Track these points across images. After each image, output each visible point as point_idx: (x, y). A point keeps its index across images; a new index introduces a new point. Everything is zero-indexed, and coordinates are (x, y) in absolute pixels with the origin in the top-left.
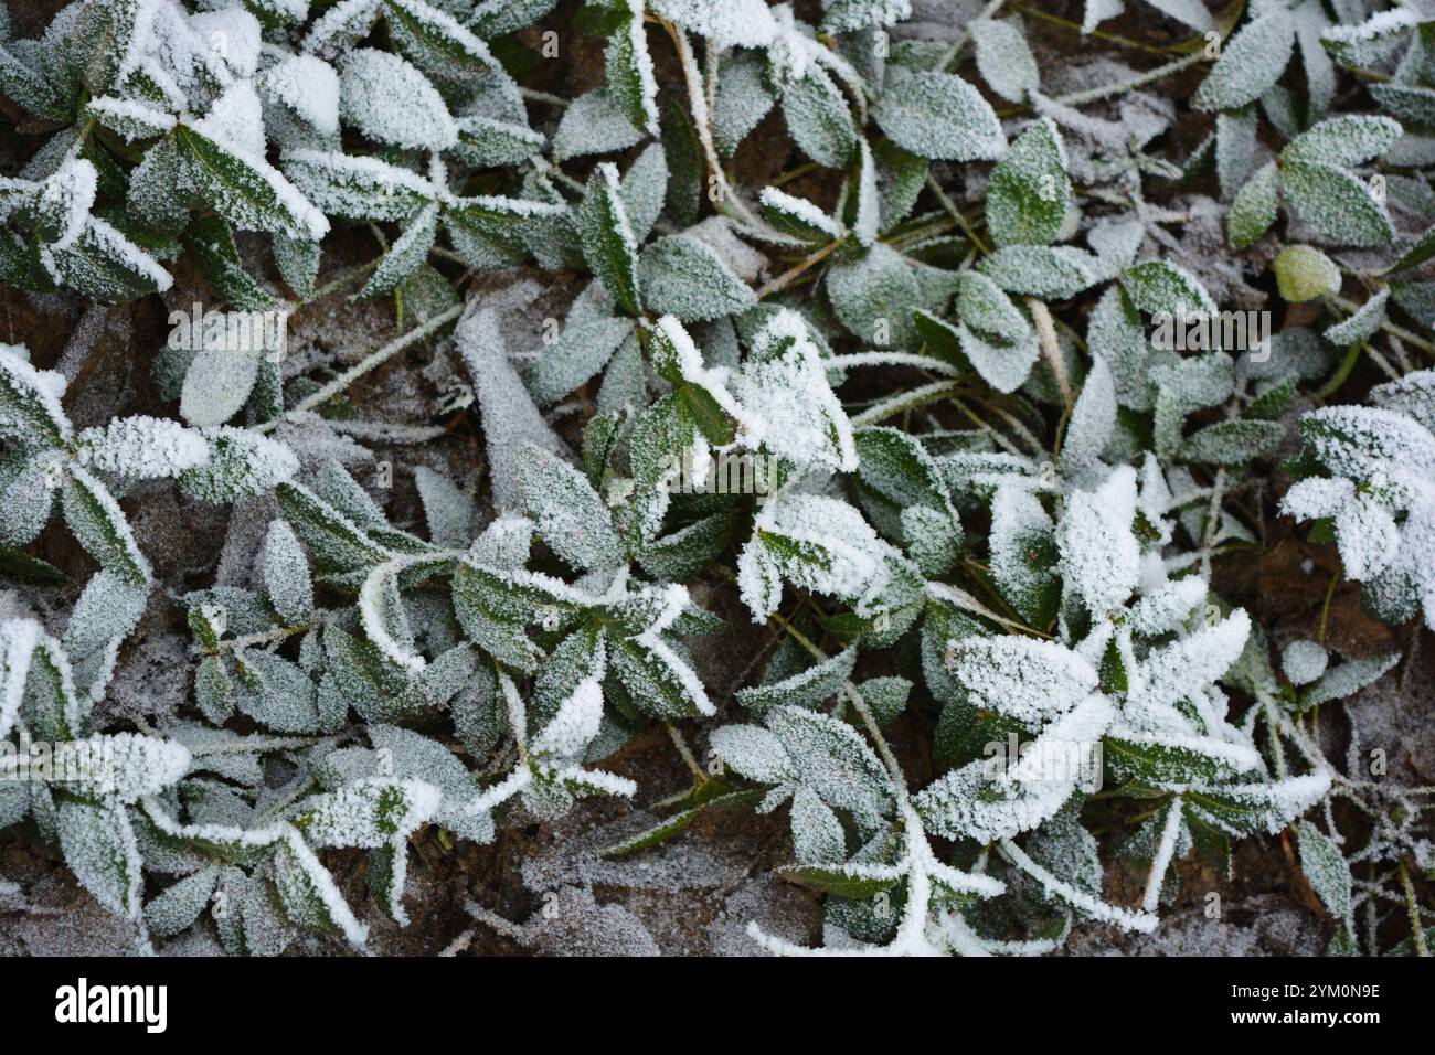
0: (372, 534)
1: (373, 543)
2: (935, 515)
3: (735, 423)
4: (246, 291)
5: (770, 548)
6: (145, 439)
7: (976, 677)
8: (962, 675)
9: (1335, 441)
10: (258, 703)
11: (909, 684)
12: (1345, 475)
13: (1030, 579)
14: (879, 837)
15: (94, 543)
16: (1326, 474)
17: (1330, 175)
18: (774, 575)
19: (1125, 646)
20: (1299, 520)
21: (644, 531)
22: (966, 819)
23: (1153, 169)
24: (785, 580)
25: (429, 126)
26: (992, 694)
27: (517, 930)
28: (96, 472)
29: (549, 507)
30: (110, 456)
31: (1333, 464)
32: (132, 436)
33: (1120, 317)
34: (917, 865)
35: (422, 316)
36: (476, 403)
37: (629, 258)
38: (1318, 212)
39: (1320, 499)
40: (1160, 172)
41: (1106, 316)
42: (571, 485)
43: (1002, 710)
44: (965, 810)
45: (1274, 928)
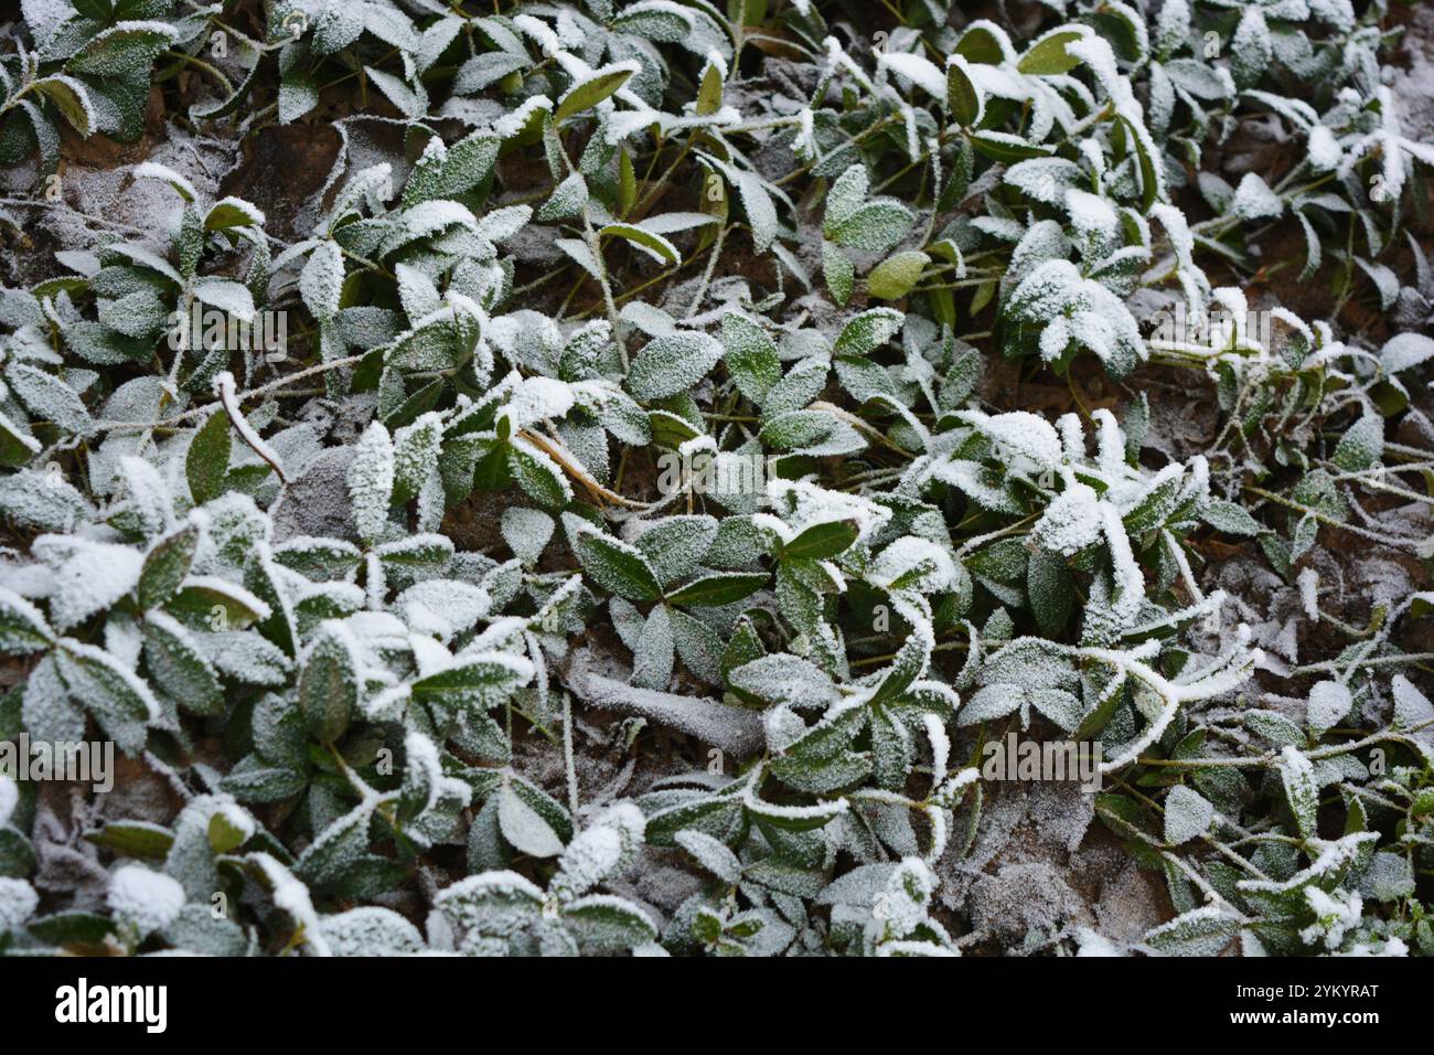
0: (724, 793)
1: (729, 797)
2: (926, 515)
3: (852, 521)
4: (483, 780)
5: (905, 587)
6: (587, 851)
7: (1058, 539)
8: (1051, 546)
9: (1035, 304)
10: (760, 947)
11: (1002, 609)
12: (1054, 315)
13: (1003, 494)
14: (1084, 680)
15: (617, 938)
16: (1045, 324)
17: (863, 214)
18: (919, 598)
19: (1085, 470)
20: (1059, 356)
21: (833, 652)
22: (1118, 620)
23: (769, 305)
24: (925, 595)
25: (472, 602)
26: (1073, 541)
27: (977, 934)
28: (582, 895)
29: (784, 685)
30: (581, 880)
31: (1045, 316)
32: (580, 858)
33: (858, 369)
34: (1127, 661)
35: (558, 716)
36: (648, 717)
37: (641, 562)
38: (875, 238)
39: (1058, 336)
40: (774, 303)
41: (850, 376)
42: (782, 663)
43: (1083, 545)
44: (1113, 616)
45: (1230, 579)
